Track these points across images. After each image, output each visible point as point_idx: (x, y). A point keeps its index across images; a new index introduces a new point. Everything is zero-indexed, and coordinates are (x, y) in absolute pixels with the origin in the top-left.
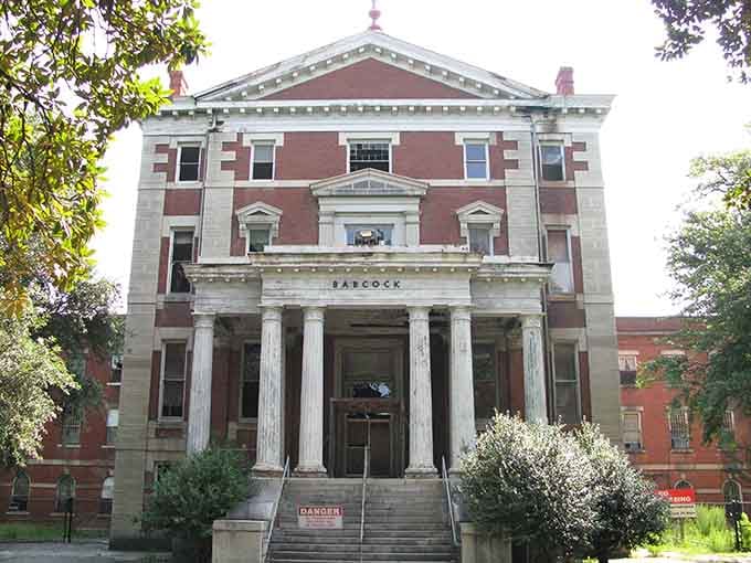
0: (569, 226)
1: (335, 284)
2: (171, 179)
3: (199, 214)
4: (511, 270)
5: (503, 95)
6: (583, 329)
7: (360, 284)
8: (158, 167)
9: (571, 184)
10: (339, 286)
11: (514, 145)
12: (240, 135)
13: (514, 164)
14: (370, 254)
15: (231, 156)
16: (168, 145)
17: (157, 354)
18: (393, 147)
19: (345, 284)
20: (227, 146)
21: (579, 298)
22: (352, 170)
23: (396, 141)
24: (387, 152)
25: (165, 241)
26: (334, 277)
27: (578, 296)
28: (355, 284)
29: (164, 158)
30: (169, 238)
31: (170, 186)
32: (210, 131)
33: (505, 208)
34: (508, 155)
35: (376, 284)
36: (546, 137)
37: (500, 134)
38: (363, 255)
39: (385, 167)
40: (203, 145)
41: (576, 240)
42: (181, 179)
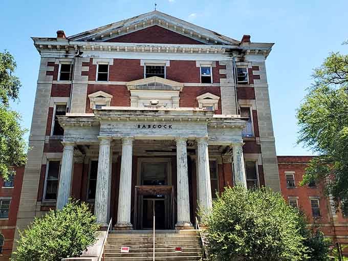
0: (252, 105)
1: (139, 126)
2: (55, 79)
3: (69, 97)
4: (227, 121)
5: (219, 43)
6: (260, 154)
7: (152, 127)
8: (49, 73)
9: (252, 86)
10: (141, 127)
11: (224, 67)
12: (91, 59)
13: (224, 76)
14: (157, 111)
15: (87, 69)
16: (54, 63)
17: (44, 166)
18: (167, 67)
19: (144, 126)
20: (85, 64)
21: (257, 139)
22: (146, 77)
23: (168, 65)
24: (164, 70)
25: (51, 109)
26: (138, 123)
27: (256, 138)
28: (149, 126)
29: (52, 69)
30: (53, 108)
31: (55, 82)
32: (76, 56)
33: (220, 97)
34: (221, 72)
35: (160, 126)
36: (239, 64)
37: (217, 62)
38: (153, 111)
39: (163, 76)
40: (72, 63)
41: (255, 112)
42: (60, 80)
